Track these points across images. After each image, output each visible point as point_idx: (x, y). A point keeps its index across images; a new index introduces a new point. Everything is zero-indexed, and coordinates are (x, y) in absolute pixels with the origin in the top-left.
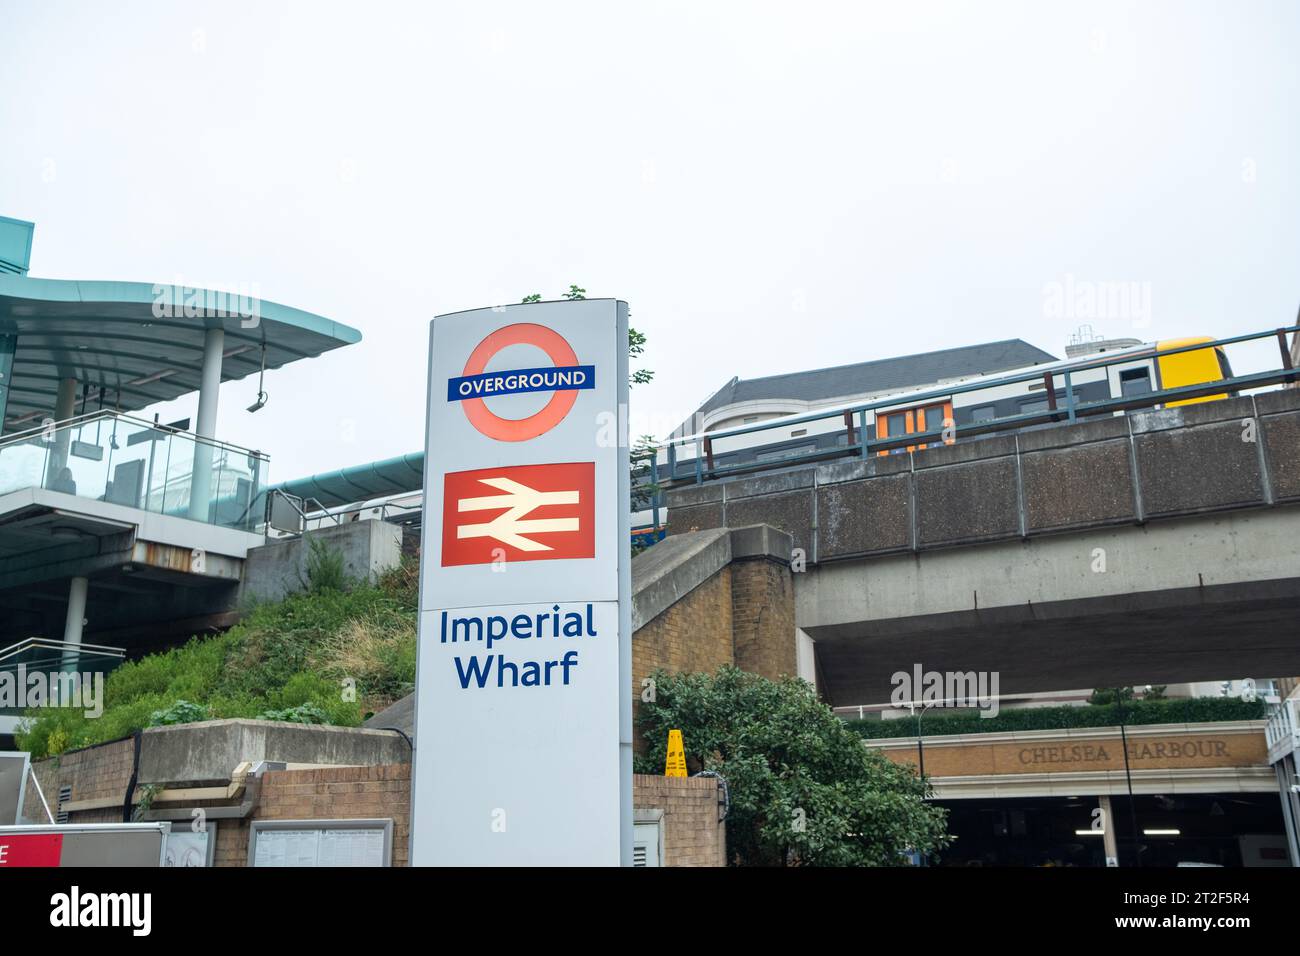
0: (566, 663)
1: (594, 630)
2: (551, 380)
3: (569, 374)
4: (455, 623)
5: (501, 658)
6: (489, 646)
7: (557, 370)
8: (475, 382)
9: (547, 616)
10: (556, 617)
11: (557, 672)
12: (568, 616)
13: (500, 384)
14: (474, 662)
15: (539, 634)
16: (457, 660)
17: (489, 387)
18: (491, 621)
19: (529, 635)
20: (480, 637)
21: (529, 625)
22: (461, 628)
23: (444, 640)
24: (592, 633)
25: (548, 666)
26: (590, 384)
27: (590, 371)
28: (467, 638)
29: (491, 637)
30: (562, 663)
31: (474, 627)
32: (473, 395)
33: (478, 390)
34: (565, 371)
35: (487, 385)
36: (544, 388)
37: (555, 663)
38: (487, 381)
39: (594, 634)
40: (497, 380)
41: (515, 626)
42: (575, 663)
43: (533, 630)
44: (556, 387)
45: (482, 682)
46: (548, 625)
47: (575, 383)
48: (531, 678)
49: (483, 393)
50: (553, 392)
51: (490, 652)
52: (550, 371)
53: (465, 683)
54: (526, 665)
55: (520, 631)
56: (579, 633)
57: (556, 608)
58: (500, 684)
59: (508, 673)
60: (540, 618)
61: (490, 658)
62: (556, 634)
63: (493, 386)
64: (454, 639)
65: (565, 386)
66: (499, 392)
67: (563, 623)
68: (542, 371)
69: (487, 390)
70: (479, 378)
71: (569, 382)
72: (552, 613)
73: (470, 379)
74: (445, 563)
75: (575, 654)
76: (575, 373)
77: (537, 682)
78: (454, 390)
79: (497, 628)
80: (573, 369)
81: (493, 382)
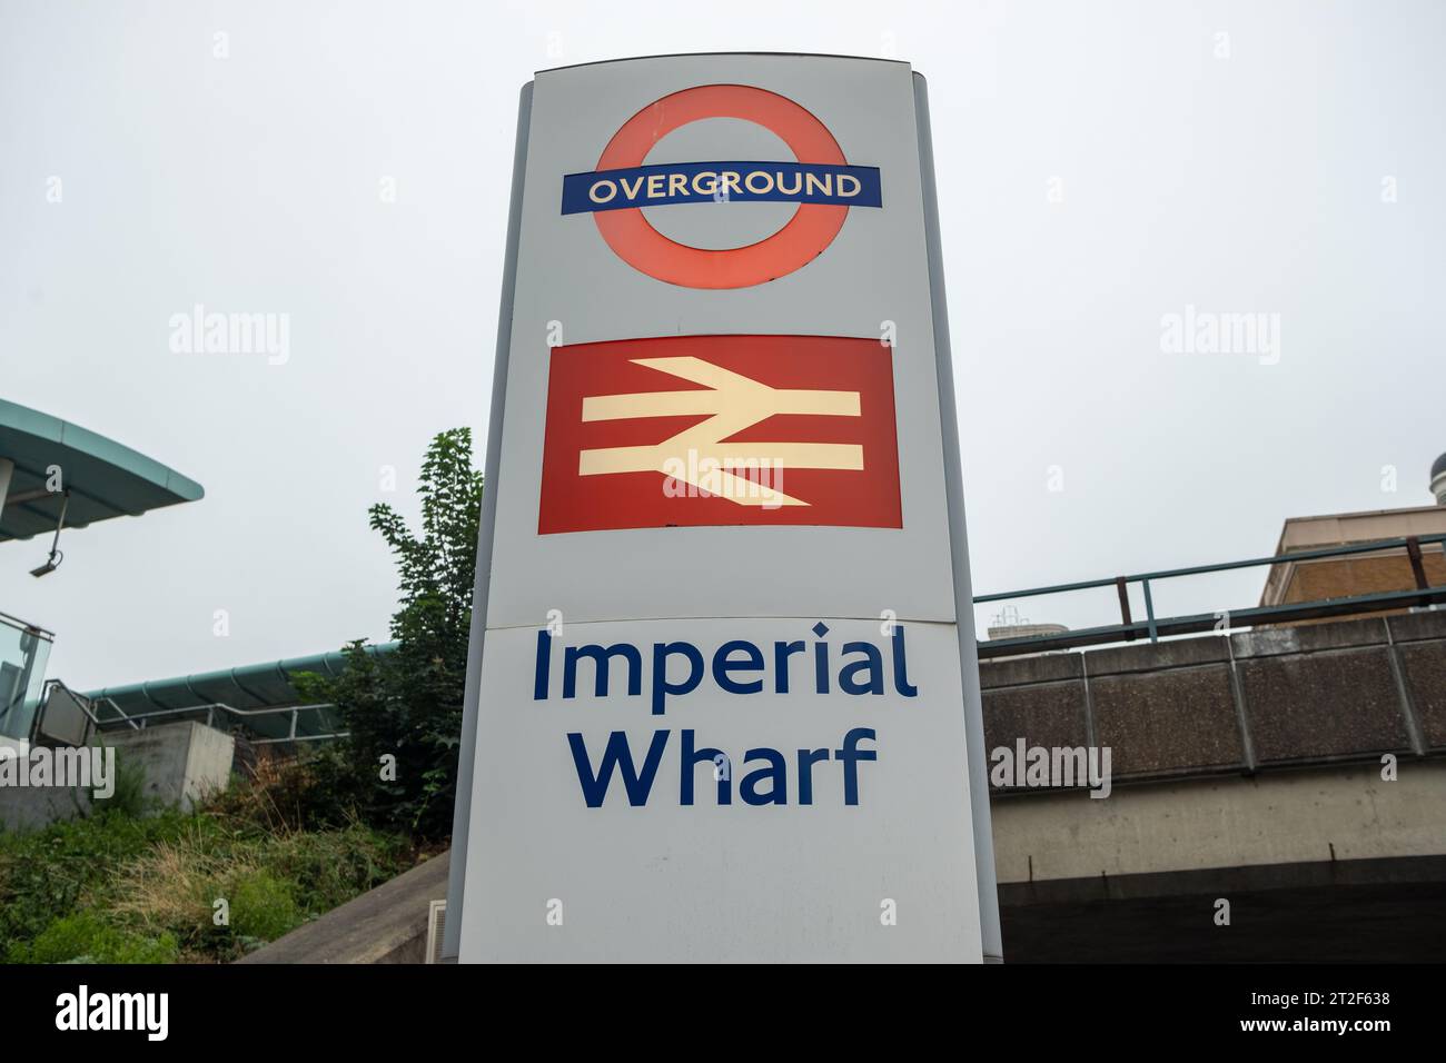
0: (851, 755)
1: (911, 683)
2: (790, 183)
3: (828, 177)
4: (572, 655)
5: (688, 736)
6: (658, 708)
7: (804, 168)
8: (624, 182)
9: (799, 646)
10: (822, 650)
11: (828, 776)
12: (848, 648)
13: (680, 186)
14: (618, 745)
15: (782, 686)
16: (576, 741)
17: (656, 190)
18: (661, 652)
19: (756, 687)
20: (635, 689)
21: (757, 663)
22: (586, 667)
23: (541, 692)
24: (907, 690)
25: (806, 759)
26: (871, 195)
27: (870, 176)
28: (602, 689)
29: (661, 688)
30: (839, 755)
31: (618, 665)
32: (621, 202)
33: (631, 195)
34: (820, 171)
35: (651, 186)
36: (775, 196)
37: (822, 754)
38: (651, 179)
39: (910, 692)
40: (673, 177)
41: (721, 665)
42: (871, 756)
43: (768, 675)
44: (801, 197)
45: (638, 792)
46: (802, 667)
47: (841, 193)
48: (764, 786)
49: (643, 199)
50: (796, 205)
51: (660, 723)
52: (789, 170)
53: (594, 793)
54: (751, 755)
55: (735, 676)
56: (876, 686)
57: (821, 630)
58: (687, 797)
59: (707, 775)
60: (783, 651)
61: (661, 738)
62: (823, 687)
63: (666, 188)
64: (569, 691)
65: (819, 198)
66: (679, 198)
67: (837, 663)
68: (772, 167)
69: (651, 194)
70: (632, 174)
71: (828, 191)
72: (812, 640)
73: (614, 175)
74: (546, 526)
75: (870, 734)
76: (840, 178)
77: (779, 796)
78: (576, 194)
79: (678, 670)
80: (835, 170)
81: (666, 183)
